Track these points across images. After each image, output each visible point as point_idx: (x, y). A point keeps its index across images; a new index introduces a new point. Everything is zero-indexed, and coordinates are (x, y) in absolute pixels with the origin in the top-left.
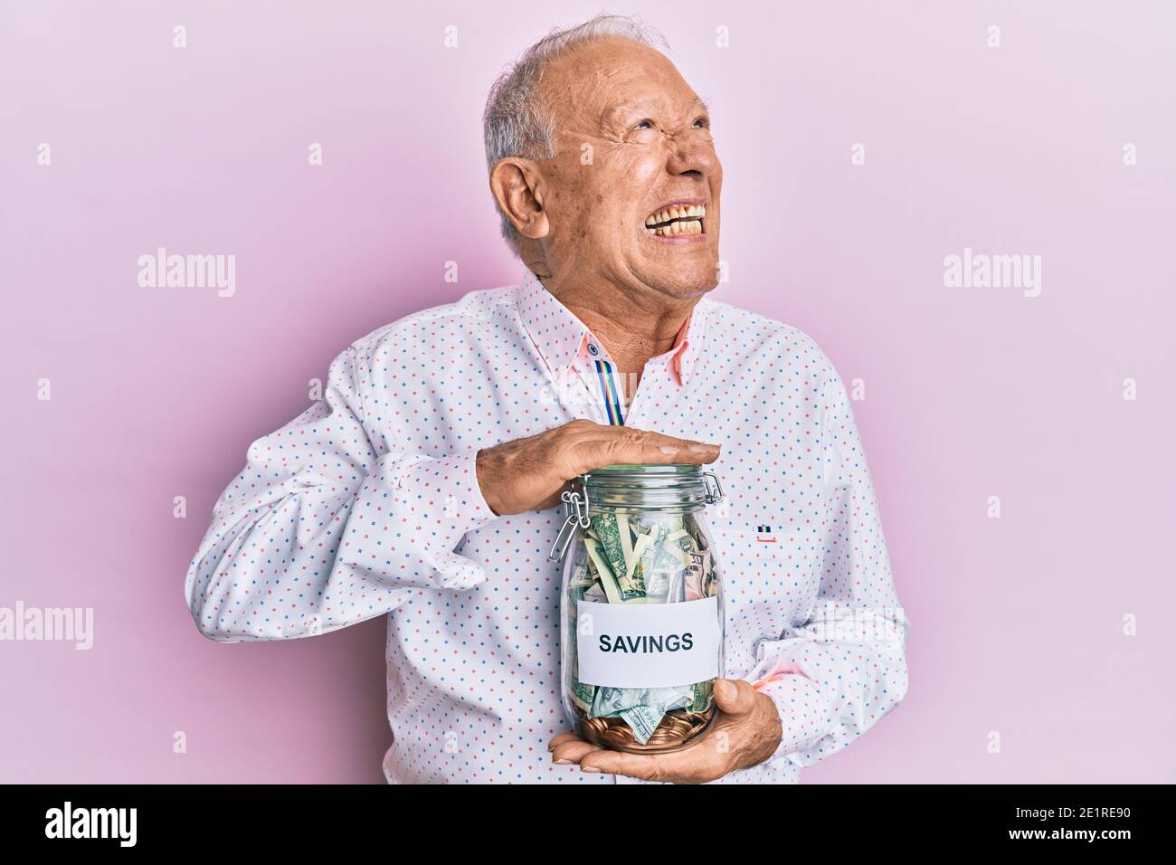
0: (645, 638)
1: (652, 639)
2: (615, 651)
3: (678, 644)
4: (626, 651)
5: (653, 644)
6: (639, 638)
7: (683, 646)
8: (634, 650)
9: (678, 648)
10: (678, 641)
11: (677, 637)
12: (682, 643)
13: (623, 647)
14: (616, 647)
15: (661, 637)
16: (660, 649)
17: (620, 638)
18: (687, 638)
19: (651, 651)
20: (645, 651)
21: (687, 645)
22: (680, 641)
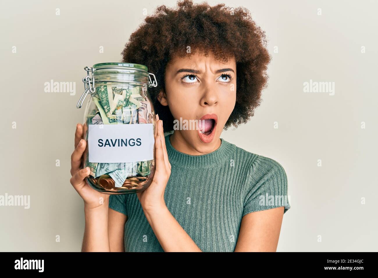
0: (119, 140)
1: (122, 140)
2: (105, 146)
3: (134, 143)
4: (110, 146)
5: (123, 143)
6: (116, 140)
7: (137, 144)
8: (114, 146)
9: (134, 145)
10: (134, 141)
11: (134, 140)
12: (136, 143)
13: (109, 144)
14: (106, 144)
15: (126, 140)
16: (126, 145)
17: (107, 140)
18: (139, 140)
19: (122, 146)
20: (119, 146)
21: (139, 144)
22: (135, 141)
